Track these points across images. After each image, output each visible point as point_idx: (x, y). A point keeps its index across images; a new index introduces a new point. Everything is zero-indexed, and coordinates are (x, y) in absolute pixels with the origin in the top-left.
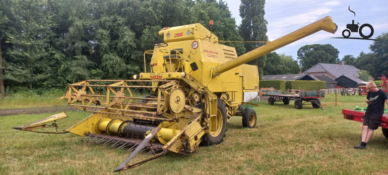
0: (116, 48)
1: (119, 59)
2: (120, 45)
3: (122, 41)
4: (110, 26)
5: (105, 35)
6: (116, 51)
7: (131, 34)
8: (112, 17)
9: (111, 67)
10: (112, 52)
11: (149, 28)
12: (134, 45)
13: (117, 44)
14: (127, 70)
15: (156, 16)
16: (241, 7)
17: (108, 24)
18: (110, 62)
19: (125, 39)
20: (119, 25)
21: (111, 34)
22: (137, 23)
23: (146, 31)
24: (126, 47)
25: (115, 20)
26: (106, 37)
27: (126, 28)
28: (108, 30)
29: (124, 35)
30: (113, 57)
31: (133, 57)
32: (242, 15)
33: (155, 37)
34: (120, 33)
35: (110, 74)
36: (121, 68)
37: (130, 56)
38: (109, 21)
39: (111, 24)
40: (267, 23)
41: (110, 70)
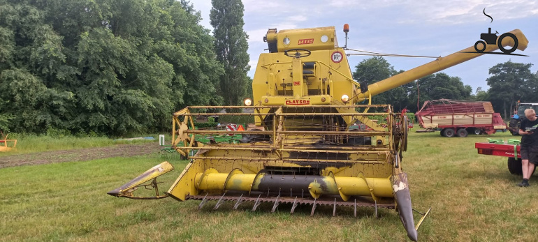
0: (26, 61)
1: (35, 79)
2: (35, 54)
3: (40, 49)
4: (14, 22)
5: (5, 37)
6: (27, 65)
7: (57, 37)
8: (19, 7)
9: (19, 91)
10: (18, 67)
11: (91, 31)
12: (63, 57)
13: (29, 53)
14: (52, 97)
15: (100, 13)
16: (212, 12)
17: (11, 17)
18: (16, 84)
19: (45, 47)
20: (33, 21)
21: (17, 36)
22: (67, 22)
23: (85, 36)
24: (49, 60)
25: (25, 13)
26: (8, 40)
27: (46, 27)
28: (11, 28)
29: (44, 39)
30: (23, 76)
31: (60, 76)
32: (213, 23)
33: (101, 46)
34: (36, 35)
35: (17, 104)
36: (40, 93)
37: (54, 74)
38: (13, 14)
39: (16, 17)
40: (247, 37)
41: (18, 97)
